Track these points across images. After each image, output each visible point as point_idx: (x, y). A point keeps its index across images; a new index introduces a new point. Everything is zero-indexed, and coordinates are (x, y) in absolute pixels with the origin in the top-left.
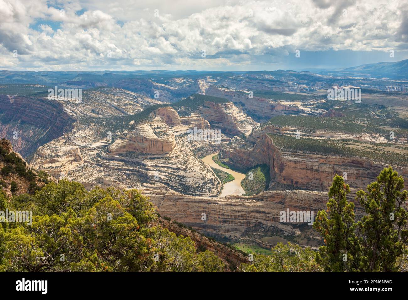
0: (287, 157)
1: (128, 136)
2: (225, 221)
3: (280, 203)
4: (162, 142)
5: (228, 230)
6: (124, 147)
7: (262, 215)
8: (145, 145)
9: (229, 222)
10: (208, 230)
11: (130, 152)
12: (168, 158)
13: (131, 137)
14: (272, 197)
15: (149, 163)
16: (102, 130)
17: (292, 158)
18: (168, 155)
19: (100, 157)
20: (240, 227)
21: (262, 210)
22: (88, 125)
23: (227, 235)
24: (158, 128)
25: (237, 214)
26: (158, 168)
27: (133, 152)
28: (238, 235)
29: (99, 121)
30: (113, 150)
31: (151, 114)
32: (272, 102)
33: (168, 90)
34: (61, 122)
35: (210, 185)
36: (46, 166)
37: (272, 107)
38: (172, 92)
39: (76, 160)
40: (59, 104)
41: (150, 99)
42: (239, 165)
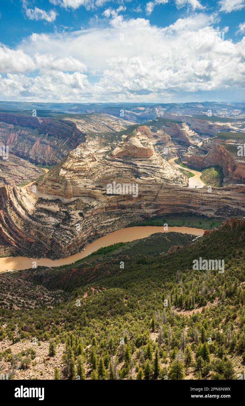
0: (239, 161)
1: (124, 145)
2: (203, 204)
3: (242, 192)
4: (147, 150)
5: (205, 210)
6: (122, 152)
7: (229, 201)
8: (136, 151)
9: (205, 205)
10: (191, 210)
11: (125, 156)
12: (150, 161)
13: (126, 146)
15: (139, 164)
16: (103, 141)
17: (242, 161)
18: (150, 159)
19: (106, 159)
20: (214, 209)
21: (229, 197)
22: (95, 138)
23: (205, 213)
24: (143, 140)
25: (212, 200)
26: (145, 167)
27: (128, 156)
28: (212, 213)
29: (100, 135)
30: (115, 154)
31: (135, 131)
32: (211, 123)
33: (135, 115)
34: (76, 135)
35: (181, 179)
36: (76, 164)
37: (211, 127)
38: (137, 116)
39: (93, 161)
40: (73, 123)
41: (126, 121)
42: (195, 166)
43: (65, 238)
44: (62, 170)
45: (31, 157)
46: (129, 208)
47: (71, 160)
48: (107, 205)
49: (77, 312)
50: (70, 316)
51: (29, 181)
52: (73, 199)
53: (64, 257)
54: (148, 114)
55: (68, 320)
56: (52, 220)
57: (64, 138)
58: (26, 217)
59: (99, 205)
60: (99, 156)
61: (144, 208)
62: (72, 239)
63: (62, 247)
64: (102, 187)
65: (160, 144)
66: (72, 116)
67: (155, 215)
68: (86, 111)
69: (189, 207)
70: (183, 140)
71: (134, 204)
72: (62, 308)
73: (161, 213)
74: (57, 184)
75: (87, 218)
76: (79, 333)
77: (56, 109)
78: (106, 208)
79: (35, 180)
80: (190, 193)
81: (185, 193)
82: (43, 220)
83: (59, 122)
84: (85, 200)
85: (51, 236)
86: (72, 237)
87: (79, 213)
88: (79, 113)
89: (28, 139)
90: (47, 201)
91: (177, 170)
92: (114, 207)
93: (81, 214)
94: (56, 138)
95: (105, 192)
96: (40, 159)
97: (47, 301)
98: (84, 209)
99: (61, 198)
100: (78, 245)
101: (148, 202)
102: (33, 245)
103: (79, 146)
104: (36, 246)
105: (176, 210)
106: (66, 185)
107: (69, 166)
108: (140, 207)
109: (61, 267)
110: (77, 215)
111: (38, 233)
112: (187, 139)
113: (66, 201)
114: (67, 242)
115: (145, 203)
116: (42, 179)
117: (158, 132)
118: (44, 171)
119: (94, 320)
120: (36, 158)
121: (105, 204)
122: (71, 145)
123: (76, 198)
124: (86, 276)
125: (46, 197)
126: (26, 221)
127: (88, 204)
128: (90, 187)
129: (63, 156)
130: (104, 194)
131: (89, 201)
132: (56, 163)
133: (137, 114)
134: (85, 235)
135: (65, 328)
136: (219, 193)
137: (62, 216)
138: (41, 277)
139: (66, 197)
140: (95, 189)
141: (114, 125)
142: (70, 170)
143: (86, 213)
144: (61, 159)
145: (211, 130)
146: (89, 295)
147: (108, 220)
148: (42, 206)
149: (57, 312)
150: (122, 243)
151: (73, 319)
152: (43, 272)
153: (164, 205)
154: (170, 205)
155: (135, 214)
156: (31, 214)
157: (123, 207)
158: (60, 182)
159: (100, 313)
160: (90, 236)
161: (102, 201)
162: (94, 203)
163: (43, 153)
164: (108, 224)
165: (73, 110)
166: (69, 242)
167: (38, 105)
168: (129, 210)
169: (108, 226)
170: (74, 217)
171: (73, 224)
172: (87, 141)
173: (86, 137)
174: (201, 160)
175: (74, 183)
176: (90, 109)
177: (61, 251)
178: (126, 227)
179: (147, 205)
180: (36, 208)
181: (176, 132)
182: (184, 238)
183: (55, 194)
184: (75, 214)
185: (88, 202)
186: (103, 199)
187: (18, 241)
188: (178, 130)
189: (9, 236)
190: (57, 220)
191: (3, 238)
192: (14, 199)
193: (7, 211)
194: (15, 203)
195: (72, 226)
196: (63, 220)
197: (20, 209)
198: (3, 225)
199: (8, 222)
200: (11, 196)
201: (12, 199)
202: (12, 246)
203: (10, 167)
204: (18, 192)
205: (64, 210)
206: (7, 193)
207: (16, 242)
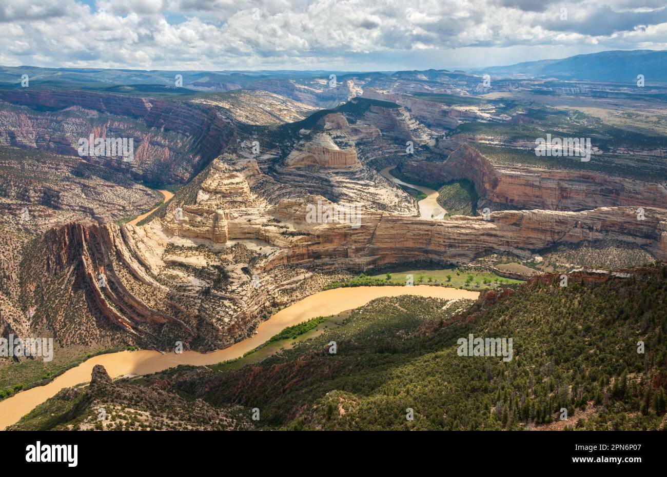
0: (503, 171)
2: (451, 246)
3: (514, 224)
5: (454, 256)
7: (493, 238)
9: (455, 247)
10: (430, 256)
14: (505, 217)
17: (508, 172)
20: (469, 253)
21: (494, 232)
25: (465, 238)
35: (407, 204)
36: (226, 182)
37: (445, 113)
42: (427, 180)
43: (222, 314)
44: (201, 192)
45: (134, 170)
46: (326, 256)
47: (217, 175)
48: (291, 253)
51: (136, 213)
52: (229, 244)
56: (196, 283)
58: (147, 279)
59: (277, 254)
61: (353, 255)
62: (235, 315)
63: (218, 330)
64: (279, 222)
67: (371, 267)
69: (427, 252)
71: (334, 250)
73: (381, 263)
74: (199, 219)
78: (288, 257)
80: (428, 227)
81: (421, 227)
82: (178, 283)
84: (252, 246)
85: (196, 311)
86: (235, 311)
87: (243, 269)
90: (183, 249)
91: (398, 187)
92: (302, 256)
93: (245, 271)
94: (180, 136)
95: (284, 230)
96: (152, 173)
98: (250, 261)
99: (207, 243)
100: (245, 324)
101: (359, 245)
102: (164, 329)
104: (171, 330)
105: (407, 258)
106: (217, 219)
107: (214, 185)
108: (346, 255)
110: (239, 272)
111: (172, 307)
113: (217, 247)
114: (226, 320)
115: (353, 247)
121: (286, 251)
123: (234, 243)
125: (180, 242)
126: (149, 285)
127: (256, 252)
128: (257, 221)
130: (283, 234)
131: (257, 246)
134: (256, 307)
136: (476, 226)
137: (213, 274)
139: (217, 241)
140: (266, 225)
142: (216, 192)
143: (254, 267)
147: (292, 279)
148: (175, 258)
150: (321, 318)
153: (386, 249)
154: (397, 249)
155: (337, 266)
156: (156, 273)
157: (317, 256)
158: (206, 214)
160: (264, 308)
161: (281, 245)
162: (267, 249)
164: (294, 285)
166: (230, 321)
168: (327, 260)
169: (293, 290)
170: (235, 276)
171: (234, 288)
174: (435, 171)
175: (229, 216)
177: (216, 337)
178: (324, 290)
179: (357, 250)
180: (165, 262)
181: (390, 122)
182: (428, 304)
183: (197, 237)
184: (236, 271)
185: (255, 249)
186: (281, 242)
187: (137, 323)
188: (393, 120)
189: (119, 314)
190: (204, 283)
191: (107, 318)
192: (124, 247)
193: (111, 270)
194: (127, 255)
195: (233, 291)
196: (215, 281)
197: (135, 265)
198: (106, 295)
199: (115, 290)
200: (117, 243)
201: (119, 247)
202: (125, 331)
203: (99, 189)
204: (129, 234)
205: (215, 264)
206: (111, 237)
207: (133, 324)
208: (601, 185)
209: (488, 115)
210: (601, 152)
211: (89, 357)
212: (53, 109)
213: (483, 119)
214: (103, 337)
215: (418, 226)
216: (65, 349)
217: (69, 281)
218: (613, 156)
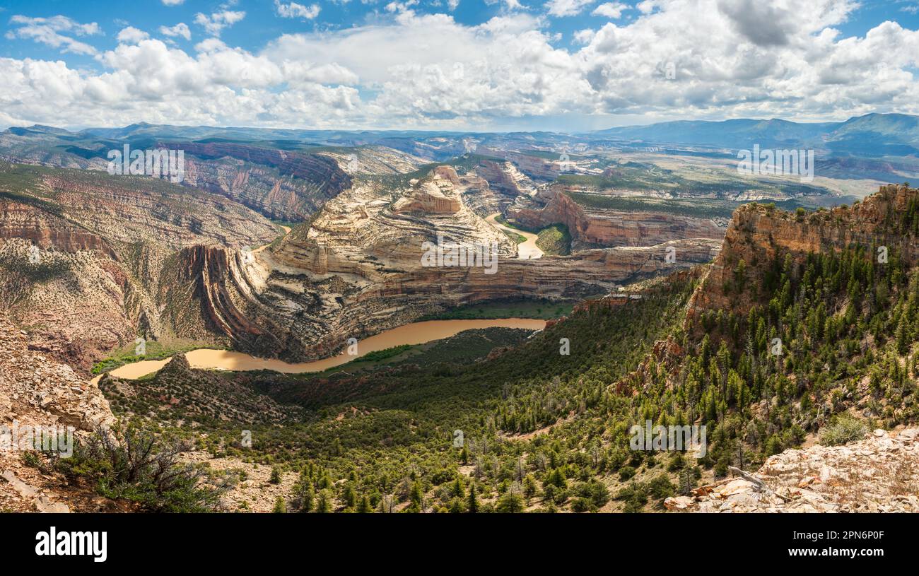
0: (591, 216)
1: (413, 195)
2: (542, 283)
3: (600, 261)
4: (450, 202)
5: (545, 292)
6: (410, 205)
7: (581, 274)
8: (433, 204)
9: (546, 283)
10: (523, 292)
11: (415, 211)
12: (456, 218)
13: (417, 195)
14: (591, 255)
15: (438, 223)
16: (380, 187)
17: (595, 216)
18: (455, 215)
19: (383, 215)
20: (559, 288)
21: (582, 269)
22: (366, 182)
23: (546, 296)
24: (444, 186)
25: (556, 275)
26: (448, 229)
27: (419, 212)
28: (557, 295)
29: (375, 179)
30: (397, 208)
31: (431, 172)
32: (547, 162)
33: (431, 150)
34: (336, 178)
35: (506, 246)
36: (335, 222)
37: (547, 167)
38: (436, 152)
39: (362, 218)
40: (333, 160)
41: (417, 158)
42: (528, 225)
43: (310, 334)
44: (311, 229)
45: (265, 208)
46: (420, 291)
47: (328, 216)
48: (384, 287)
49: (323, 438)
50: (311, 442)
51: (259, 244)
52: (327, 276)
53: (306, 361)
54: (452, 148)
55: (308, 445)
56: (292, 305)
57: (318, 181)
58: (251, 297)
59: (370, 287)
60: (373, 211)
61: (447, 292)
62: (323, 336)
63: (304, 347)
64: (376, 259)
65: (472, 193)
66: (331, 149)
67: (464, 302)
68: (353, 143)
69: (519, 289)
70: (507, 187)
71: (428, 287)
72: (297, 429)
73: (475, 299)
74: (302, 251)
75: (349, 306)
76: (326, 463)
77: (309, 140)
78: (382, 291)
79: (269, 243)
80: (521, 267)
81: (514, 266)
82: (277, 303)
83: (312, 157)
84: (346, 279)
85: (288, 329)
86: (323, 333)
87: (336, 298)
88: (343, 145)
89: (264, 182)
90: (285, 276)
91: (499, 232)
92: (396, 291)
93: (339, 300)
94: (306, 182)
95: (380, 266)
96: (280, 212)
97: (274, 418)
98: (345, 292)
99: (307, 273)
100: (332, 345)
101: (453, 283)
102: (259, 339)
103: (341, 194)
104: (264, 341)
105: (500, 294)
106: (318, 253)
107: (323, 225)
108: (439, 291)
109: (301, 375)
110: (333, 300)
111: (268, 322)
112: (514, 186)
113: (316, 277)
114: (314, 340)
115: (447, 285)
116: (279, 243)
117: (468, 174)
118: (283, 230)
119: (354, 450)
120: (274, 210)
121: (380, 285)
122: (328, 193)
123: (332, 275)
124: (343, 390)
125: (283, 269)
126: (251, 302)
127: (351, 284)
128: (355, 258)
129: (315, 209)
130: (378, 270)
131: (353, 280)
132: (303, 218)
133: (435, 148)
134: (345, 332)
135: (302, 455)
136: (566, 264)
137: (308, 300)
138: (268, 384)
139: (317, 272)
140: (364, 262)
141: (397, 163)
142: (325, 230)
143: (347, 297)
144: (310, 214)
145: (549, 172)
146: (347, 417)
147: (384, 311)
148: (277, 283)
149: (290, 434)
150: (408, 346)
151: (317, 446)
152: (271, 378)
153: (480, 287)
154: (490, 286)
155: (430, 301)
156: (259, 293)
157: (411, 291)
158: (308, 248)
159: (365, 442)
160: (353, 333)
161: (376, 280)
162: (362, 283)
163: (284, 203)
164: (385, 316)
165: (335, 141)
166: (317, 341)
167: (282, 133)
168: (420, 295)
169: (384, 320)
170: (328, 303)
171: (325, 313)
172: (353, 187)
173: (352, 180)
174: (535, 217)
175: (329, 251)
176: (361, 140)
177: (302, 352)
178: (415, 322)
179: (451, 288)
180: (268, 285)
181: (497, 175)
182: (514, 334)
183: (299, 267)
184: (330, 300)
185: (350, 282)
186: (377, 278)
187: (236, 330)
188: (499, 172)
189: (223, 321)
190: (299, 306)
191: (214, 323)
192: (236, 269)
193: (223, 286)
194: (237, 275)
195: (324, 316)
196: (309, 306)
197: (243, 285)
198: (216, 304)
199: (223, 301)
200: (231, 265)
201: (232, 268)
202: (226, 335)
203: (233, 222)
204: (243, 259)
205: (312, 291)
206: (227, 259)
207: (233, 331)
208: (671, 223)
209: (585, 169)
210: (672, 197)
211: (195, 349)
212: (212, 158)
213: (580, 172)
214: (208, 336)
215: (511, 266)
216: (179, 339)
217: (191, 289)
218: (679, 200)
